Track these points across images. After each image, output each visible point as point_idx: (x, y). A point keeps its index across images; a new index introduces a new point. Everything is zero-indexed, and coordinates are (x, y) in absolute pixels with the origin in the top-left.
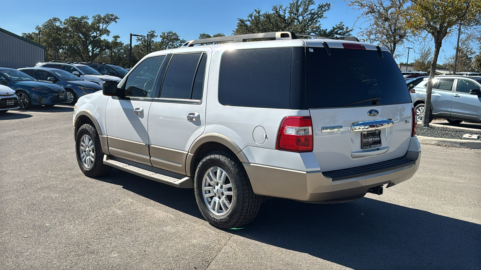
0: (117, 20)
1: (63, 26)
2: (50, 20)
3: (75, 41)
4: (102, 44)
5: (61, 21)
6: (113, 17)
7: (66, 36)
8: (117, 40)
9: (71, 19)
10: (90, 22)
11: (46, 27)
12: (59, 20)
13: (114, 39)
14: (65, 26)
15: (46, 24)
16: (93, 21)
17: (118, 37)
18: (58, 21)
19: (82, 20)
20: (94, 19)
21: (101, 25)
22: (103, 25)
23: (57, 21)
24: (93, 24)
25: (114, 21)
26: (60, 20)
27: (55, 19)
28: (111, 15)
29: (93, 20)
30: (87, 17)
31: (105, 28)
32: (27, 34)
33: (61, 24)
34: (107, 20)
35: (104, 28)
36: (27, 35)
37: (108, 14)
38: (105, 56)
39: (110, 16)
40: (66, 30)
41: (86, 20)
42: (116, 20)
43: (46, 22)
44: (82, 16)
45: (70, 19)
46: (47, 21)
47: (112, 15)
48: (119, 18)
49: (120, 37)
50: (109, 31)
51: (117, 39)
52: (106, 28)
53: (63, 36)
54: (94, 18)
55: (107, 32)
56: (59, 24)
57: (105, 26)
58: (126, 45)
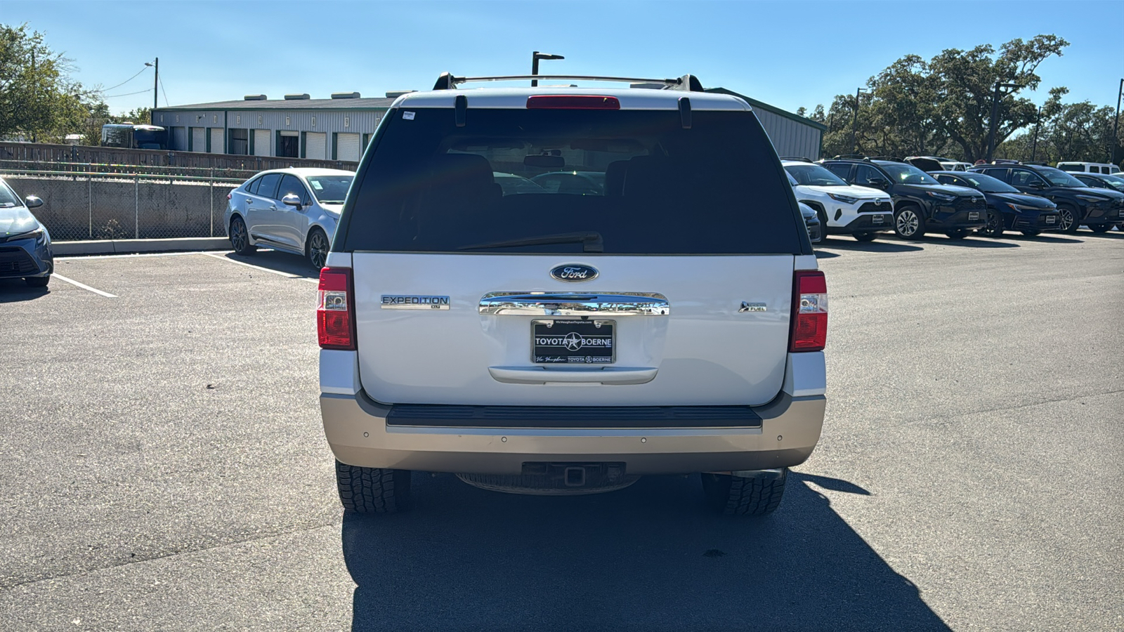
0: (1061, 48)
1: (928, 73)
2: (899, 62)
3: (947, 107)
4: (1014, 111)
5: (924, 63)
6: (1053, 43)
7: (930, 97)
8: (1060, 98)
9: (946, 56)
10: (994, 58)
11: (889, 78)
12: (918, 59)
13: (1052, 96)
14: (932, 72)
15: (889, 70)
16: (1001, 55)
17: (1063, 90)
18: (918, 62)
19: (977, 56)
20: (1004, 50)
21: (1020, 64)
22: (1025, 65)
23: (914, 62)
24: (1000, 63)
25: (1054, 52)
26: (922, 60)
27: (910, 59)
28: (1047, 37)
29: (1002, 53)
30: (990, 46)
31: (1029, 70)
32: (844, 97)
33: (924, 69)
34: (1036, 51)
35: (1025, 70)
36: (845, 100)
37: (1040, 36)
38: (1042, 139)
39: (1045, 40)
40: (933, 82)
41: (986, 55)
42: (1059, 49)
43: (889, 68)
44: (977, 45)
45: (944, 56)
46: (890, 65)
47: (1051, 37)
48: (1069, 44)
49: (1068, 91)
50: (1039, 78)
51: (1061, 95)
52: (1032, 71)
53: (921, 98)
54: (1005, 48)
55: (1033, 80)
56: (917, 70)
57: (1029, 66)
58: (1099, 111)
